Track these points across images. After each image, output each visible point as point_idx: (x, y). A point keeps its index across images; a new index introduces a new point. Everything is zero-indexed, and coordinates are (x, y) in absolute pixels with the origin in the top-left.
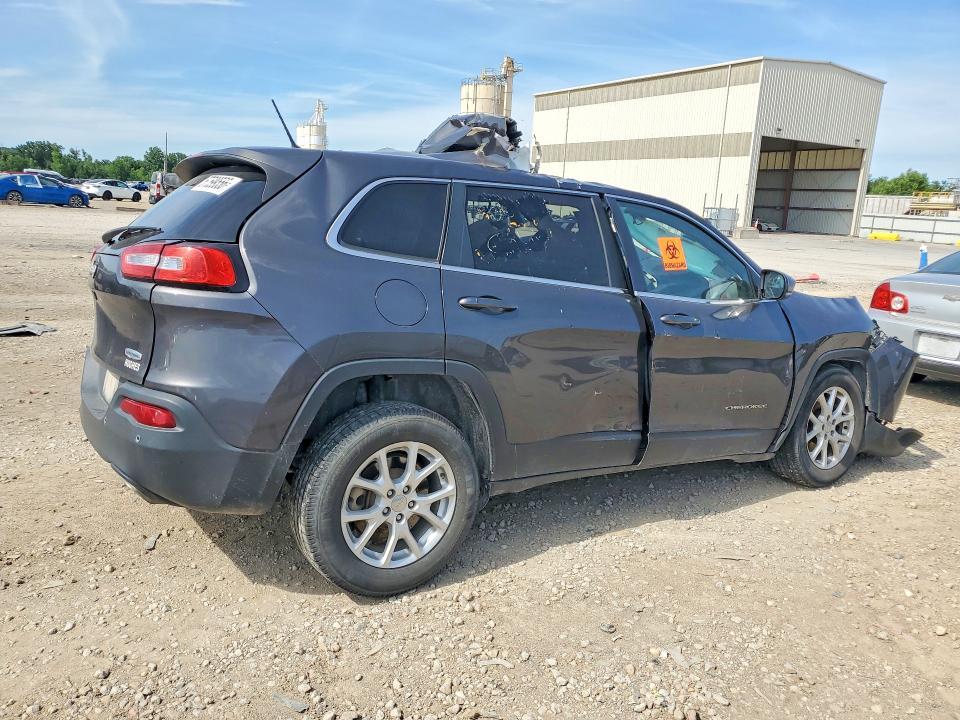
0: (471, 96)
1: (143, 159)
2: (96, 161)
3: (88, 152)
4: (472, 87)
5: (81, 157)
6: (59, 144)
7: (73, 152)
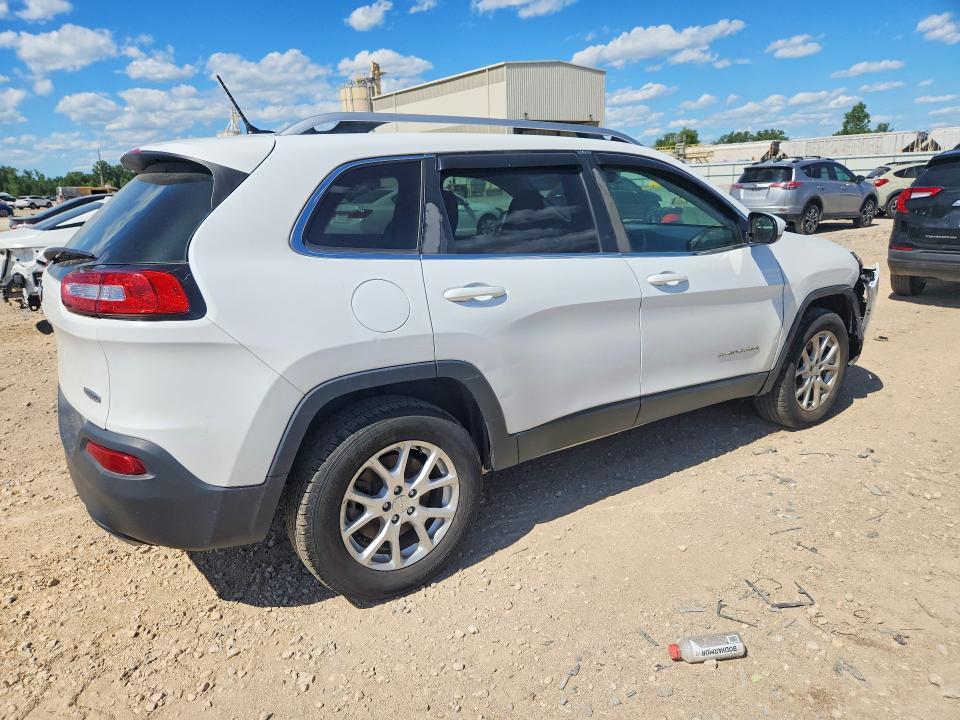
0: (349, 97)
1: (92, 173)
2: (49, 179)
3: (41, 172)
4: (348, 90)
5: (34, 176)
6: (12, 167)
7: (26, 172)
